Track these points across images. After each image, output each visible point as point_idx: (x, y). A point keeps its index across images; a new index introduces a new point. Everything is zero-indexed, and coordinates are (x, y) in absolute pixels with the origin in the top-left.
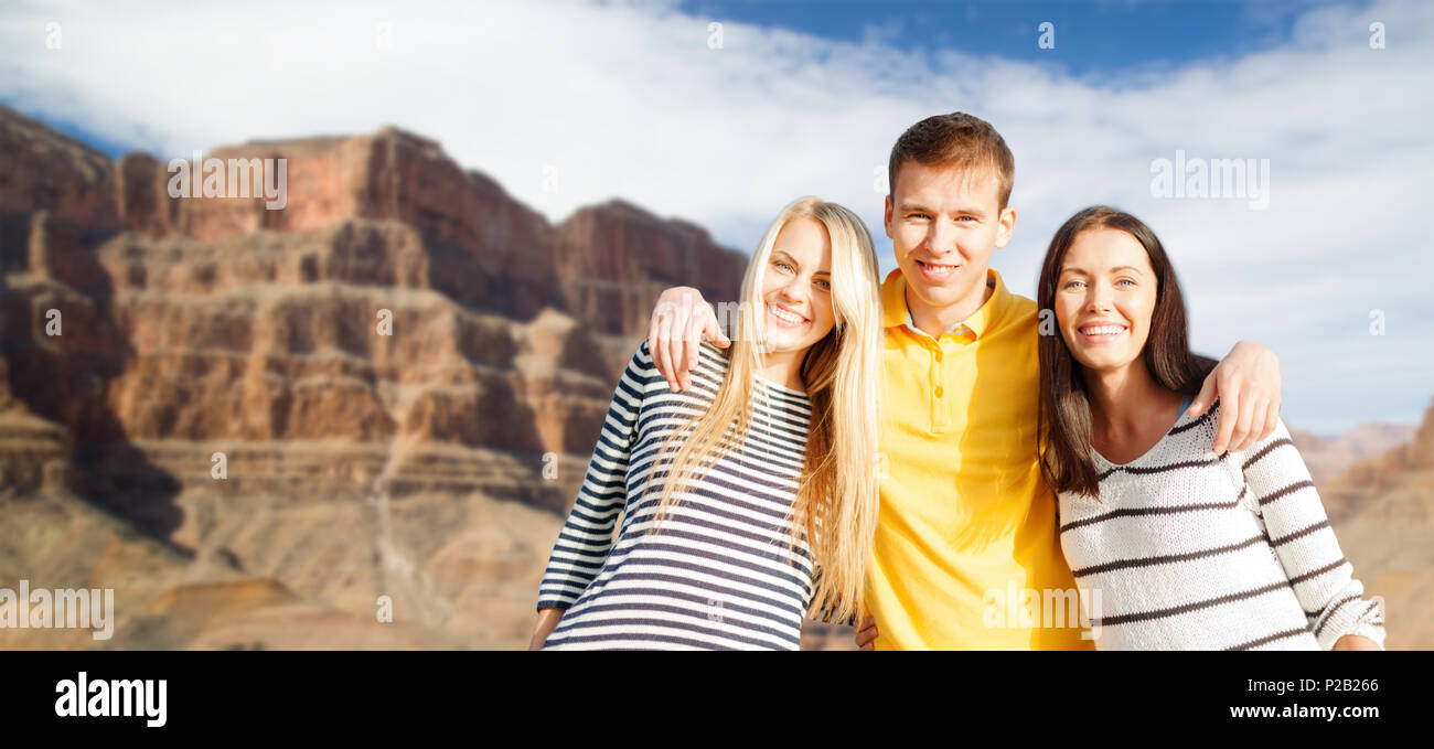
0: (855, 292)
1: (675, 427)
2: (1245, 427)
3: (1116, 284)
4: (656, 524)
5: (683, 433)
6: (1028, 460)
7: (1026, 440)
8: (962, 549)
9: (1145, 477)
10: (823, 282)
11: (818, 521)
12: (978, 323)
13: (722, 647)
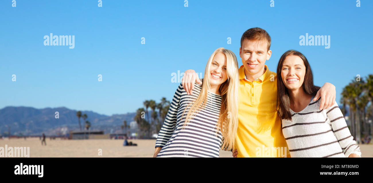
0: (232, 71)
1: (189, 103)
2: (327, 104)
3: (296, 69)
4: (184, 127)
5: (190, 105)
6: (274, 111)
7: (274, 106)
8: (258, 133)
9: (303, 115)
10: (224, 68)
11: (223, 126)
12: (262, 78)
13: (200, 157)
